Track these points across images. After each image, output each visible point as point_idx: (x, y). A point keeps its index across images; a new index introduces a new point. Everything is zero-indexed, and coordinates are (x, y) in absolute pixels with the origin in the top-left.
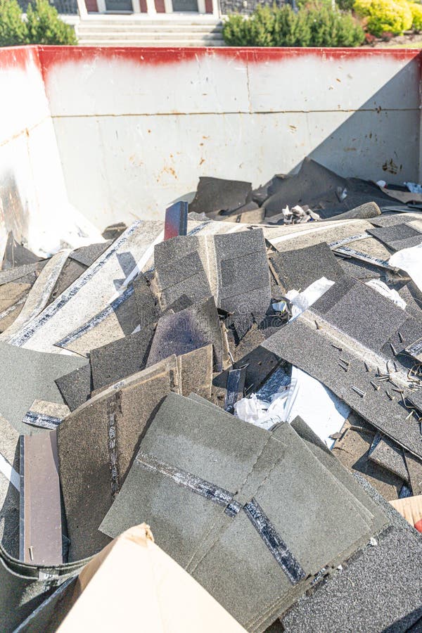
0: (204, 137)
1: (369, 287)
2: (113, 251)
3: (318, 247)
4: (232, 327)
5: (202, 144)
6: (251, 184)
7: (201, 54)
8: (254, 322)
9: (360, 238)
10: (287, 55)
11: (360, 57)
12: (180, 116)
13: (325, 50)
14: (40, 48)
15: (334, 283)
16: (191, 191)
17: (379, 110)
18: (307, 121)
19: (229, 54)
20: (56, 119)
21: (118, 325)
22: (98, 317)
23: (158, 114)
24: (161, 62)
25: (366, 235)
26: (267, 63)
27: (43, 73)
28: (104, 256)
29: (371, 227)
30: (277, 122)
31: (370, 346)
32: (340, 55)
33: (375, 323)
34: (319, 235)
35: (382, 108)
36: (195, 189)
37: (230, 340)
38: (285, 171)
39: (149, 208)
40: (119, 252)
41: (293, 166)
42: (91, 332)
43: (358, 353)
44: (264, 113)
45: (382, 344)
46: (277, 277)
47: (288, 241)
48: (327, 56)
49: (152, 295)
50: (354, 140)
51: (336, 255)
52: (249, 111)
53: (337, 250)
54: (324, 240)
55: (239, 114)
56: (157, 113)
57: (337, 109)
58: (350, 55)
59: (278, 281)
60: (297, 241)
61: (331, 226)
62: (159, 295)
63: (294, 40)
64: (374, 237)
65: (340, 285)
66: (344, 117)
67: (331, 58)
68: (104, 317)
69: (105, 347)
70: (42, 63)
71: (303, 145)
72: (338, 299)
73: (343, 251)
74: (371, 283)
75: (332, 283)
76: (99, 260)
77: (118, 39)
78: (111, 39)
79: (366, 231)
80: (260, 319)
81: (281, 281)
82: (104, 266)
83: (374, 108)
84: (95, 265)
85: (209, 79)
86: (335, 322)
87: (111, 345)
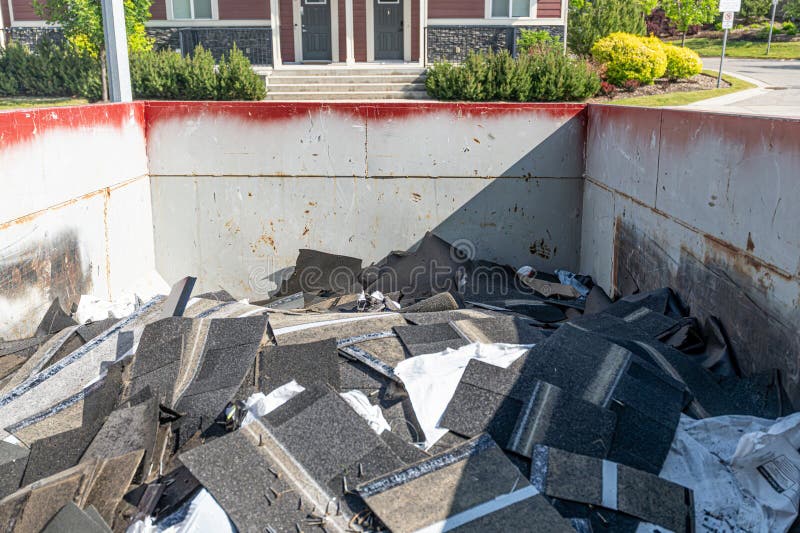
0: (311, 204)
1: (342, 399)
2: (119, 328)
3: (323, 343)
4: (176, 431)
5: (307, 212)
6: (361, 261)
7: (315, 110)
8: (200, 428)
9: (379, 336)
10: (415, 110)
11: (506, 113)
12: (285, 179)
13: (461, 105)
14: (146, 104)
15: (304, 389)
16: (290, 265)
17: (528, 178)
18: (435, 188)
19: (346, 110)
20: (153, 178)
21: (81, 415)
22: (64, 403)
23: (262, 176)
24: (270, 119)
25: (390, 333)
26: (390, 120)
27: (147, 130)
28: (106, 332)
29: (403, 322)
30: (398, 188)
31: (317, 477)
32: (480, 111)
33: (334, 447)
34: (334, 329)
35: (532, 175)
36: (294, 264)
37: (168, 446)
38: (403, 248)
39: (242, 282)
40: (122, 330)
41: (414, 242)
42: (49, 420)
43: (297, 483)
44: (383, 178)
45: (333, 476)
46: (257, 374)
47: (295, 332)
48: (464, 113)
49: (121, 382)
50: (493, 213)
51: (340, 355)
52: (365, 175)
53: (344, 350)
54: (334, 334)
55: (353, 179)
56: (259, 174)
57: (474, 175)
58: (493, 111)
59: (256, 380)
60: (303, 334)
61: (352, 319)
62: (127, 383)
63: (509, 91)
64: (398, 337)
65: (309, 393)
66: (480, 185)
67: (469, 115)
68: (71, 404)
69: (50, 439)
70: (147, 120)
71: (428, 216)
72: (299, 410)
73: (350, 351)
74: (348, 396)
75: (300, 389)
76: (98, 338)
77: (309, 91)
78: (301, 91)
79: (393, 329)
80: (205, 426)
81: (260, 380)
82: (102, 345)
83: (522, 174)
84: (91, 342)
85: (322, 138)
86: (284, 439)
87: (57, 436)
